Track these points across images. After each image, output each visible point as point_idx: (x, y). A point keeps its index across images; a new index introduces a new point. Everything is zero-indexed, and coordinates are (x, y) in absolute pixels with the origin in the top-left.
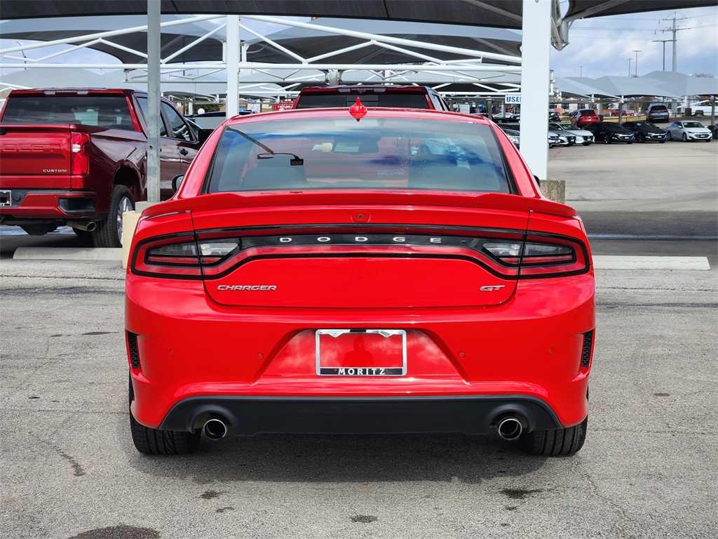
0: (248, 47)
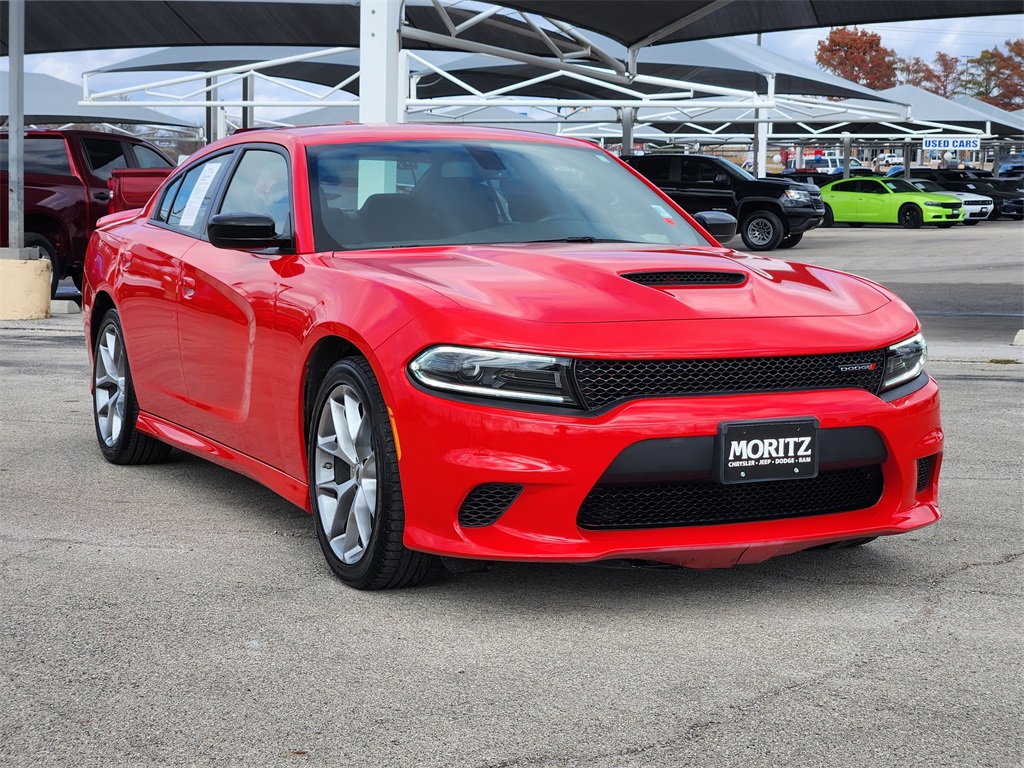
0: (418, 80)
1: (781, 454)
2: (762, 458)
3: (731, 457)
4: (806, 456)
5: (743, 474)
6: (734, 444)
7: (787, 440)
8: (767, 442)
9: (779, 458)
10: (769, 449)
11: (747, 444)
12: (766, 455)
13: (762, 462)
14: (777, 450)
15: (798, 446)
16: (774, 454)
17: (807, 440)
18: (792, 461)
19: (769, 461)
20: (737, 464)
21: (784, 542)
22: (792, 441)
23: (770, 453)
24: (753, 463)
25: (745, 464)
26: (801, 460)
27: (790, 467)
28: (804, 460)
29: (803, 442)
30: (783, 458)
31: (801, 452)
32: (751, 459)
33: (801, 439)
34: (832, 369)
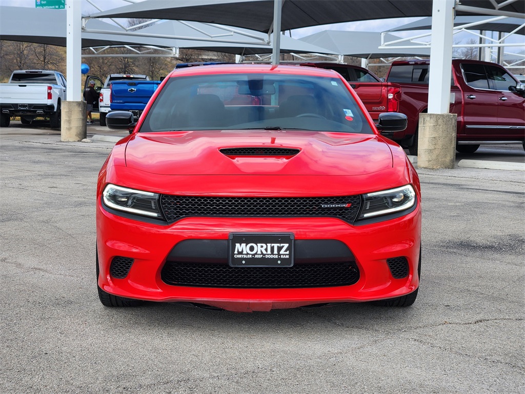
1: (269, 252)
2: (256, 254)
3: (236, 252)
4: (285, 255)
5: (244, 262)
6: (238, 245)
7: (273, 245)
8: (259, 245)
9: (268, 255)
10: (260, 249)
11: (246, 246)
12: (259, 252)
13: (256, 256)
14: (266, 250)
15: (280, 249)
16: (264, 252)
17: (286, 246)
18: (277, 257)
19: (261, 256)
20: (240, 256)
21: (271, 301)
22: (276, 246)
23: (261, 251)
24: (251, 256)
25: (245, 256)
26: (282, 256)
27: (275, 260)
28: (284, 256)
29: (283, 247)
30: (270, 255)
31: (282, 252)
32: (250, 254)
33: (282, 245)
34: (317, 206)
